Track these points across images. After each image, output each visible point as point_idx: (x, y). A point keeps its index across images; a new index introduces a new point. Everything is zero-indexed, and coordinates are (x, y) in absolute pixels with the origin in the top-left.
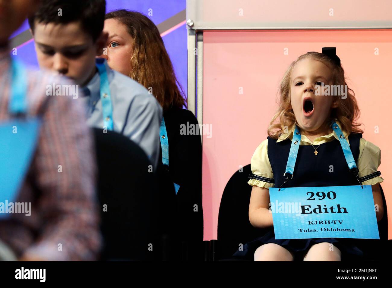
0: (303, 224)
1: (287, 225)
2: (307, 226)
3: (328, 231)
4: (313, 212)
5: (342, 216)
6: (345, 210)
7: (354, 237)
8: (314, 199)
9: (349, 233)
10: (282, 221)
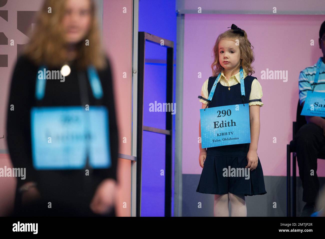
0: (215, 136)
1: (207, 137)
2: (216, 138)
3: (226, 141)
4: (219, 127)
5: (233, 128)
6: (235, 123)
7: (238, 143)
8: (220, 116)
9: (236, 140)
10: (205, 135)
